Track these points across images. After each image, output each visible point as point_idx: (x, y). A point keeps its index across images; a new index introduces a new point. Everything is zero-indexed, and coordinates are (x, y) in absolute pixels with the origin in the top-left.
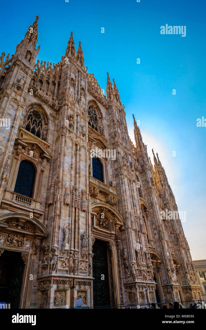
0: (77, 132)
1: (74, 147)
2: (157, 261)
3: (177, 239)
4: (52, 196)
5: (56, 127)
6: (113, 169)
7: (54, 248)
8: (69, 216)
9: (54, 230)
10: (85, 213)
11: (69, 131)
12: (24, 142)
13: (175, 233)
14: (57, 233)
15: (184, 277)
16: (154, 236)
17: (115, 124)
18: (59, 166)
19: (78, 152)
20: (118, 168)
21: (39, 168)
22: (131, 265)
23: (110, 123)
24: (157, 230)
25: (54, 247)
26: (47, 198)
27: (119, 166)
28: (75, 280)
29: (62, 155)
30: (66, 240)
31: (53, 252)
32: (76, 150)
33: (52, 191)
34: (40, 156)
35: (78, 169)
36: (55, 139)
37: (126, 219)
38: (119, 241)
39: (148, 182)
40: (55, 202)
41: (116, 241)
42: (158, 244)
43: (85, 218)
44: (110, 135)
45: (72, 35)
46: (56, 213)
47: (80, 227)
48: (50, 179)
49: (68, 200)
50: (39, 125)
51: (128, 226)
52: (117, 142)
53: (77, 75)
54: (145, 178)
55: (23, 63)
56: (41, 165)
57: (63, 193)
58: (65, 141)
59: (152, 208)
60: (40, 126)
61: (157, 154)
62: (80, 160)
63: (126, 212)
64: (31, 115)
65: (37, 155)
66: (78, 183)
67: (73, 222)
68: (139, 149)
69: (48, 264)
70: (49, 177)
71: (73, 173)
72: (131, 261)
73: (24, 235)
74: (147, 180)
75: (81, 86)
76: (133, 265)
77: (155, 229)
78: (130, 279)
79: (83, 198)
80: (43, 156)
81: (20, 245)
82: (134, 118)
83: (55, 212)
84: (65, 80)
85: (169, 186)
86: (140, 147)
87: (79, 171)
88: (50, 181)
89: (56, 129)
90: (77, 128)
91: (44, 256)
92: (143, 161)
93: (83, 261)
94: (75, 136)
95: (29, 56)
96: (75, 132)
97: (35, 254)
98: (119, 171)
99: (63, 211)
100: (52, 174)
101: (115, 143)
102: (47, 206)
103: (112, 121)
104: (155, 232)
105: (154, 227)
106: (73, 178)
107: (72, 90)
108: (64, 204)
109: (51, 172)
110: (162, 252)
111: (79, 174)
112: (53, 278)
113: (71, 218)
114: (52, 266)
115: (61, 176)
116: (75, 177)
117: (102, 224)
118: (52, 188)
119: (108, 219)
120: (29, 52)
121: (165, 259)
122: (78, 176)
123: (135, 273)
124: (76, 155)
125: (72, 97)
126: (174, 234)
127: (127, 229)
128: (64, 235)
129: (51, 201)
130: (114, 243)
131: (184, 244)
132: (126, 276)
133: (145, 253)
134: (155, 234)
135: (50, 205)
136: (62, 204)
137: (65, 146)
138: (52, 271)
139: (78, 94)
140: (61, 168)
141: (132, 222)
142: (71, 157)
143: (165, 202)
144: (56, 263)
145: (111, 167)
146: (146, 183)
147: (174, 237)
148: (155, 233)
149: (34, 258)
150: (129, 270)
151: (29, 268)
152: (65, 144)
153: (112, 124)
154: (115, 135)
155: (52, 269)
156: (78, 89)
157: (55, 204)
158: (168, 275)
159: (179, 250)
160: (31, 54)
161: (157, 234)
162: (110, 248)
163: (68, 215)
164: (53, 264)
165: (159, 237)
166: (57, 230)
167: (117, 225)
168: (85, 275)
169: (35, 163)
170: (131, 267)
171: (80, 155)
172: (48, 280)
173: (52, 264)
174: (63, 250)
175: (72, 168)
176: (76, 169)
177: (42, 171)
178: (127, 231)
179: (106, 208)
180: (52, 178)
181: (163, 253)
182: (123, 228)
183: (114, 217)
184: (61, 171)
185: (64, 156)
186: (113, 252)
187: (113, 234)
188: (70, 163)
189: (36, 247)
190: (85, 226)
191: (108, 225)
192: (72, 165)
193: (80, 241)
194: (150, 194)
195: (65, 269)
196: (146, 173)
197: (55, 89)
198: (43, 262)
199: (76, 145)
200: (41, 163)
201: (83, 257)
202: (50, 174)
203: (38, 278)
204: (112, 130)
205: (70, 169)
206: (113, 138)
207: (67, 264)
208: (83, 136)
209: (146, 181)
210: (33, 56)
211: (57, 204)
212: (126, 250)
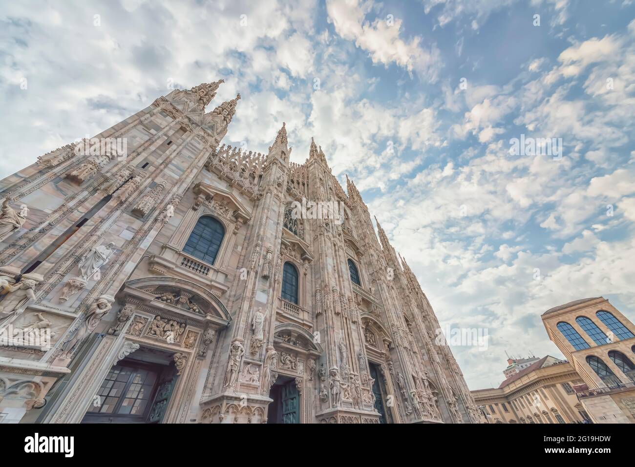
0: (333, 231)
1: (333, 247)
2: (433, 391)
3: (447, 360)
4: (319, 304)
5: (311, 227)
6: (368, 274)
7: (334, 371)
8: (342, 329)
9: (330, 346)
10: (356, 325)
11: (327, 230)
12: (287, 241)
13: (443, 353)
14: (334, 350)
15: (466, 415)
16: (422, 357)
17: (363, 225)
18: (322, 268)
19: (337, 253)
20: (373, 273)
21: (301, 271)
22: (412, 396)
23: (357, 224)
24: (424, 348)
25: (334, 369)
26: (314, 307)
27: (375, 270)
28: (362, 417)
29: (324, 255)
30: (345, 360)
31: (333, 376)
32: (335, 251)
33: (318, 297)
34: (301, 257)
35: (340, 272)
36: (312, 239)
37: (394, 334)
38: (391, 363)
39: (403, 289)
40: (325, 311)
41: (388, 363)
42: (429, 368)
43: (357, 331)
44: (358, 236)
45: (313, 140)
46: (328, 324)
47: (355, 343)
48: (314, 283)
49: (338, 309)
50: (295, 224)
51: (398, 343)
52: (368, 243)
53: (324, 175)
54: (399, 285)
55: (280, 162)
56: (303, 267)
57: (332, 300)
58: (325, 240)
59: (414, 321)
60: (296, 226)
61: (404, 259)
62: (340, 261)
63: (393, 325)
64: (287, 213)
65: (298, 256)
66: (342, 287)
67: (347, 336)
68: (387, 252)
69: (328, 393)
70: (312, 281)
71: (337, 276)
72: (410, 390)
73: (297, 354)
74: (403, 287)
75: (329, 186)
76: (414, 395)
77: (422, 347)
78: (413, 416)
79: (352, 306)
80: (304, 256)
81: (294, 368)
82: (377, 220)
83: (326, 323)
84: (313, 180)
85: (424, 294)
86: (389, 250)
87: (342, 274)
88: (314, 287)
89: (311, 229)
90: (332, 227)
91: (320, 383)
92: (395, 265)
93: (365, 390)
94: (332, 236)
95: (283, 156)
96: (331, 231)
97: (311, 380)
98: (376, 275)
99: (335, 322)
100: (315, 277)
101: (366, 244)
102: (315, 316)
103: (359, 222)
104: (423, 351)
105: (420, 345)
106: (337, 282)
107: (322, 189)
108: (335, 313)
109: (313, 275)
110: (437, 378)
111: (342, 277)
112: (339, 414)
113: (343, 331)
114: (335, 396)
115: (327, 279)
116: (339, 281)
117: (370, 341)
118: (318, 294)
119: (374, 334)
120: (283, 152)
121: (442, 388)
122: (341, 279)
123: (419, 408)
124: (336, 256)
125: (324, 196)
126: (441, 354)
127: (397, 346)
128: (341, 353)
129: (319, 310)
130: (386, 366)
131: (455, 367)
132: (407, 412)
133: (422, 379)
134: (423, 355)
135: (318, 315)
136: (333, 313)
137: (325, 245)
138: (336, 403)
139: (327, 194)
140: (326, 271)
141: (401, 338)
142: (332, 258)
143: (424, 314)
144: (339, 392)
145: (366, 272)
146: (402, 290)
147: (443, 358)
148: (423, 353)
149: (310, 385)
150: (410, 403)
151: (305, 400)
152: (325, 243)
153: (360, 225)
154: (365, 236)
155: (336, 401)
156: (327, 188)
157: (326, 313)
158: (450, 410)
159: (452, 376)
160: (285, 154)
161: (426, 354)
162: (382, 372)
163: (340, 327)
164: (337, 394)
165: (430, 358)
166: (333, 346)
167: (386, 342)
168: (369, 409)
169: (297, 264)
170: (413, 399)
171: (340, 256)
172: (331, 418)
173: (335, 393)
174: (344, 373)
175: (335, 270)
176: (338, 271)
177: (305, 274)
178: (398, 349)
179: (372, 320)
180: (315, 282)
181: (439, 380)
182: (392, 346)
183: (381, 331)
184: (326, 273)
185: (326, 256)
186: (387, 378)
187: (383, 354)
188: (333, 265)
189: (311, 370)
190: (358, 341)
191: (375, 342)
192: (334, 267)
193: (357, 362)
194: (409, 304)
195: (348, 400)
196: (399, 279)
197: (304, 188)
198: (320, 391)
199: (335, 245)
200: (303, 265)
201: (363, 384)
202: (312, 278)
203: (317, 415)
204: (360, 232)
205: (334, 271)
206: (363, 240)
207: (350, 394)
208: (339, 236)
209: (401, 288)
210: (286, 156)
211: (328, 312)
212: (400, 374)
